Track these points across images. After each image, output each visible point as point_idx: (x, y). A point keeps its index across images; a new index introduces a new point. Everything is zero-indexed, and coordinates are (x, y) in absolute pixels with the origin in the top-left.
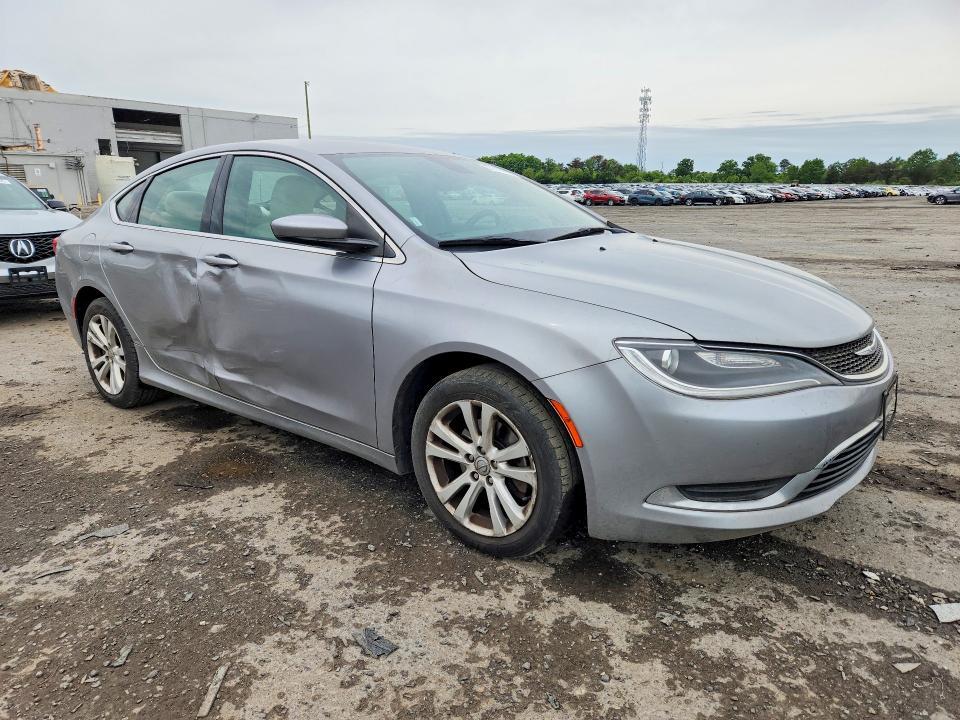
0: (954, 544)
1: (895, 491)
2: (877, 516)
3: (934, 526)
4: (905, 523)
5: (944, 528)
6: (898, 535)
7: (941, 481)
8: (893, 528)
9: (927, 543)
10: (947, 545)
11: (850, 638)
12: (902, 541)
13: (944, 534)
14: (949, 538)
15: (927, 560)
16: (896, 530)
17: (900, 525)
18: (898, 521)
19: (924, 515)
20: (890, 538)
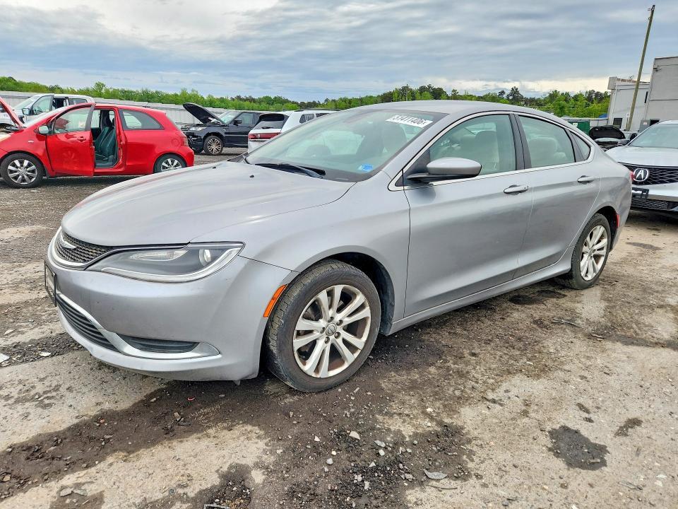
0: (7, 398)
1: (76, 421)
2: (69, 389)
3: (27, 404)
4: (49, 395)
5: (19, 407)
6: (47, 383)
7: (46, 469)
8: (53, 385)
9: (26, 388)
10: (12, 395)
11: (36, 330)
12: (42, 380)
13: (17, 401)
14: (13, 400)
15: (21, 377)
16: (51, 386)
17: (50, 391)
18: (54, 394)
19: (40, 410)
20: (49, 378)
